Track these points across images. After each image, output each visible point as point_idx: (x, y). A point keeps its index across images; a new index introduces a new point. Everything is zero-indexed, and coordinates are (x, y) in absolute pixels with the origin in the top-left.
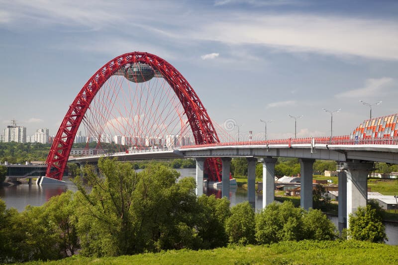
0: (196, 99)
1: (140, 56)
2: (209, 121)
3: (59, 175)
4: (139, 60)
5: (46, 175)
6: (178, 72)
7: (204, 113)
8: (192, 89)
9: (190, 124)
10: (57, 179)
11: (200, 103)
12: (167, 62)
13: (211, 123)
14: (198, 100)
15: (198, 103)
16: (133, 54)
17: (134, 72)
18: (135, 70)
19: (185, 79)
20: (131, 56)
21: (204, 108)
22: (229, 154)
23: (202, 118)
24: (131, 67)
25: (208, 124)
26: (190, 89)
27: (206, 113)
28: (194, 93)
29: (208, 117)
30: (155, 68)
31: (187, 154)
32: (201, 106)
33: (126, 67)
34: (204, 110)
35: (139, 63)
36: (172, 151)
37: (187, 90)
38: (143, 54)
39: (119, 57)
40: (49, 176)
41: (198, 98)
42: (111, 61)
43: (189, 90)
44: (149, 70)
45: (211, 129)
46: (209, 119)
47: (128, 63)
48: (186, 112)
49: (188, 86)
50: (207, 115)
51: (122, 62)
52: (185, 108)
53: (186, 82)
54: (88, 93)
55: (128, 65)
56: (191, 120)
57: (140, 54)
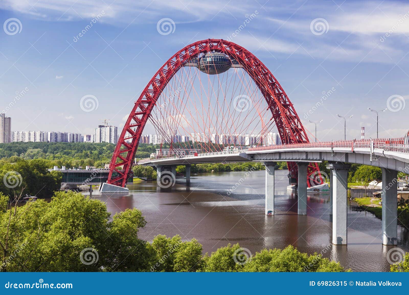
0: (281, 92)
1: (215, 44)
2: (296, 117)
3: (122, 181)
4: (213, 48)
5: (107, 181)
6: (259, 61)
7: (290, 108)
8: (276, 80)
9: (275, 120)
10: (119, 185)
11: (286, 96)
12: (246, 50)
13: (299, 120)
14: (284, 93)
15: (284, 96)
16: (206, 42)
17: (208, 62)
18: (209, 60)
19: (267, 69)
20: (204, 44)
21: (290, 102)
22: (298, 158)
23: (288, 113)
24: (204, 57)
25: (296, 121)
26: (274, 81)
27: (293, 108)
28: (279, 85)
29: (295, 113)
30: (232, 58)
31: (256, 158)
32: (287, 100)
33: (199, 57)
34: (291, 104)
35: (214, 51)
36: (238, 154)
37: (271, 82)
38: (218, 42)
39: (191, 46)
40: (110, 182)
41: (283, 90)
42: (182, 51)
43: (272, 81)
44: (225, 60)
45: (300, 127)
46: (296, 114)
47: (201, 52)
48: (270, 107)
49: (272, 77)
50: (294, 110)
51: (194, 51)
52: (268, 102)
53: (269, 72)
54: (155, 88)
55: (201, 55)
56: (276, 116)
57: (215, 42)
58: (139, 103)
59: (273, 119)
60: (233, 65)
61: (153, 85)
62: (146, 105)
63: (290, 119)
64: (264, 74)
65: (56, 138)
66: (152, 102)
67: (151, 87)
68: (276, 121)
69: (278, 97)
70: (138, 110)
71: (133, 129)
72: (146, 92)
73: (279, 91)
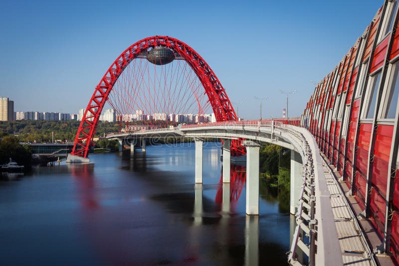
1: (162, 40)
2: (228, 100)
4: (160, 43)
5: (71, 153)
6: (198, 54)
7: (223, 92)
8: (211, 70)
10: (82, 156)
11: (219, 83)
12: (187, 45)
13: (229, 103)
14: (218, 80)
15: (217, 83)
16: (154, 38)
17: (155, 55)
18: (157, 53)
19: (204, 61)
20: (153, 40)
21: (222, 88)
23: (221, 97)
25: (227, 103)
26: (210, 71)
27: (225, 92)
28: (213, 74)
29: (226, 96)
30: (176, 52)
32: (220, 87)
33: (148, 50)
34: (223, 90)
35: (161, 46)
36: (173, 131)
38: (164, 38)
39: (142, 41)
40: (74, 153)
41: (217, 78)
42: (134, 45)
43: (208, 71)
44: (169, 53)
45: (230, 108)
46: (227, 98)
47: (150, 46)
48: (207, 92)
49: (207, 68)
50: (226, 94)
51: (144, 46)
52: (205, 88)
53: (205, 63)
54: (112, 75)
55: (150, 49)
56: (211, 99)
57: (162, 38)
58: (99, 88)
59: (209, 102)
60: (176, 58)
61: (111, 73)
62: (105, 90)
63: (223, 101)
64: (201, 65)
65: (49, 117)
66: (109, 87)
67: (109, 75)
68: (211, 103)
69: (213, 84)
70: (98, 93)
71: (93, 110)
72: (104, 79)
73: (214, 79)
